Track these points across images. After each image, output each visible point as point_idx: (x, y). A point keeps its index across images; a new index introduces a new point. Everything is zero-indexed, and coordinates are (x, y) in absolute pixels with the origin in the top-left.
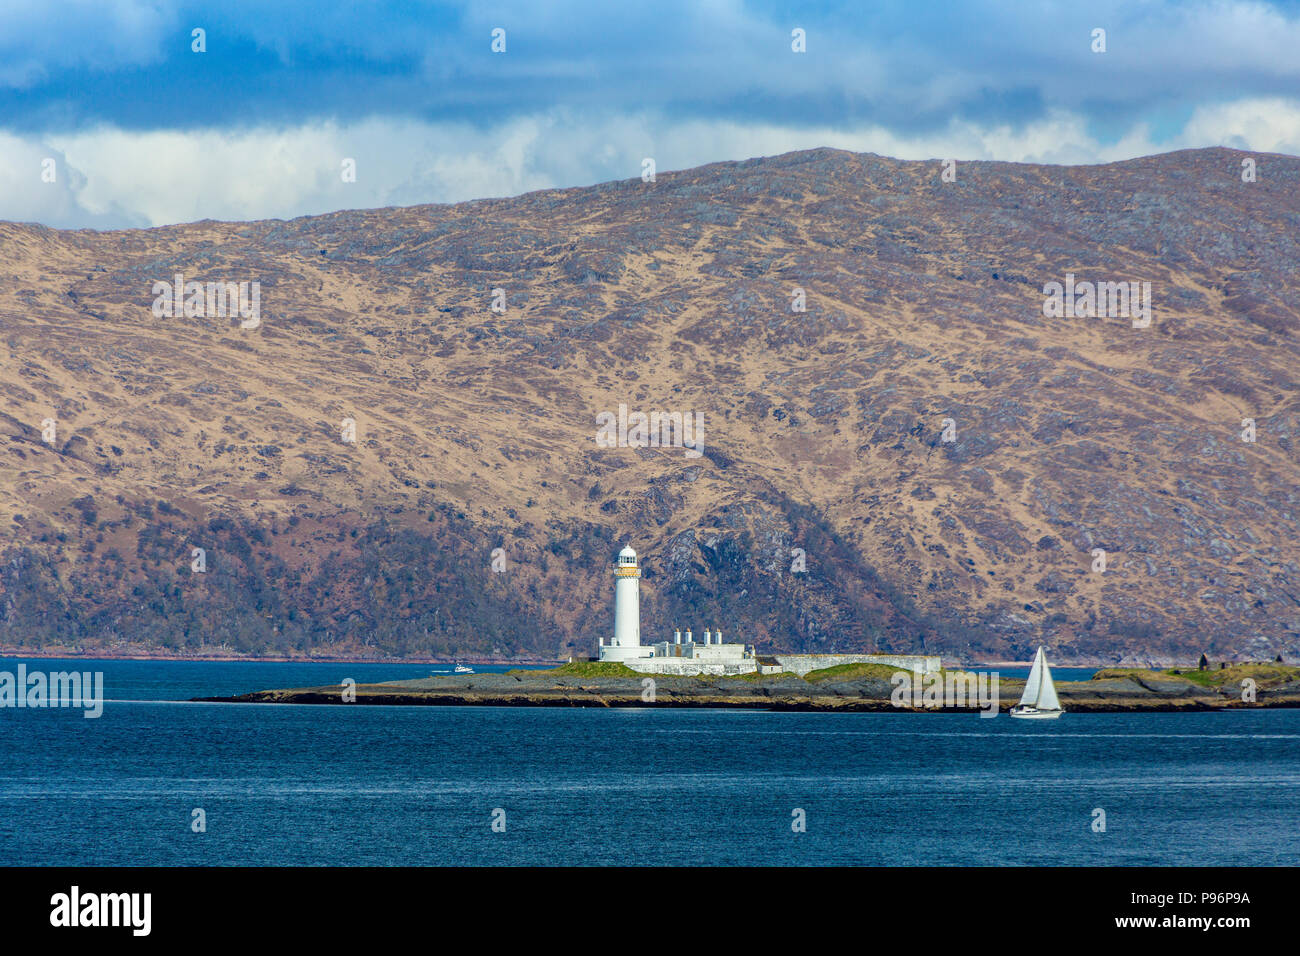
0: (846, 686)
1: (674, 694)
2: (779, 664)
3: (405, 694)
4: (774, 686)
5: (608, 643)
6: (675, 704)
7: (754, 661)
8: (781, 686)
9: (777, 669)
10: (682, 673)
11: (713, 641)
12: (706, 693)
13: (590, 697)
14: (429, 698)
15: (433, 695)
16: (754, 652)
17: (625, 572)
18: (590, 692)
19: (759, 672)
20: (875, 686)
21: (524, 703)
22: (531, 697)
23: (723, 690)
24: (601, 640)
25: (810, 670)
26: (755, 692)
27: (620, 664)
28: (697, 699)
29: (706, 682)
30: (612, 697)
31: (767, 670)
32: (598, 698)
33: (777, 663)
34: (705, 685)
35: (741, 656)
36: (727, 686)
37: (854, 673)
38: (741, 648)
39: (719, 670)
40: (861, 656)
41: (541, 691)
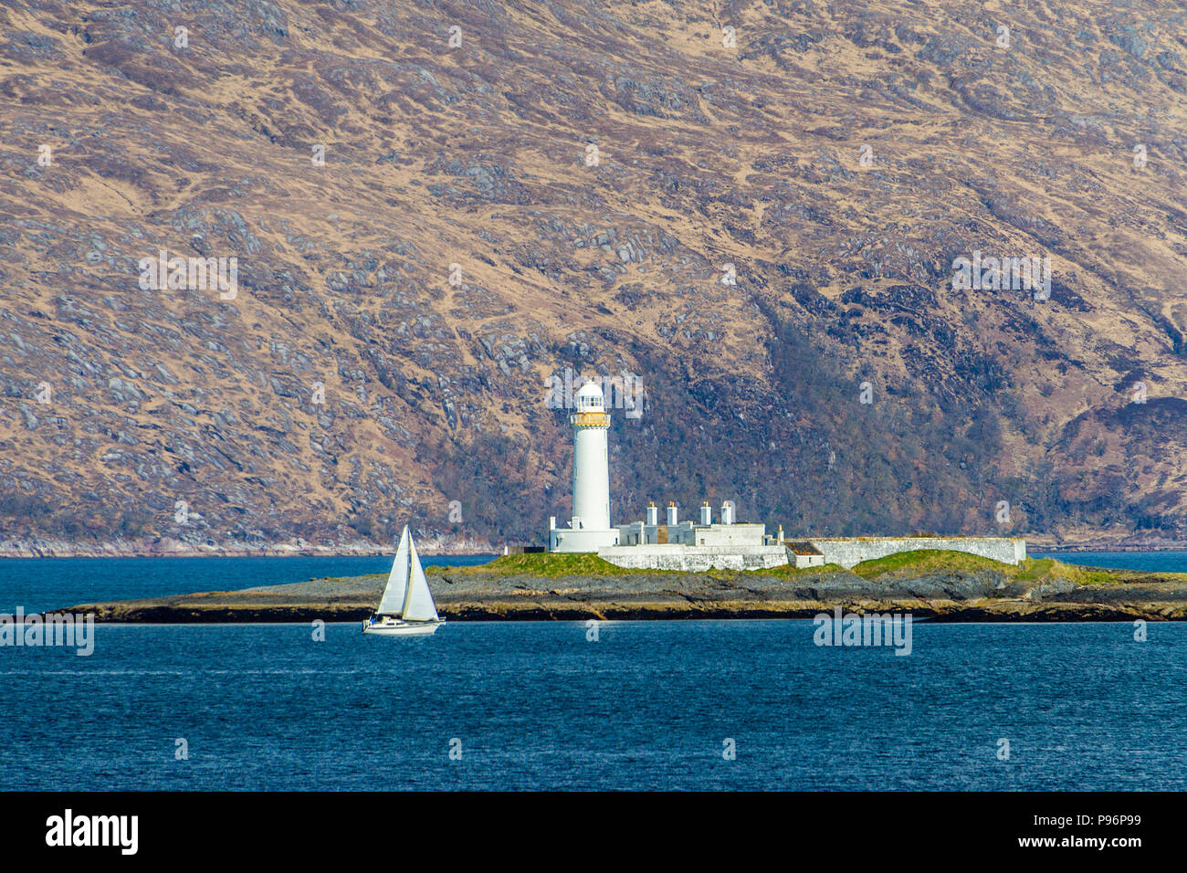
0: (919, 584)
1: (689, 599)
2: (819, 553)
3: (303, 606)
4: (824, 586)
5: (563, 524)
6: (697, 615)
7: (783, 549)
8: (833, 585)
9: (817, 561)
10: (685, 568)
11: (717, 519)
12: (731, 598)
13: (574, 606)
14: (339, 610)
15: (344, 606)
16: (781, 535)
17: (588, 420)
18: (570, 598)
19: (792, 564)
20: (963, 583)
21: (482, 615)
22: (492, 607)
23: (755, 592)
24: (553, 520)
25: (857, 561)
26: (800, 595)
27: (593, 555)
28: (725, 605)
29: (725, 581)
30: (607, 605)
31: (803, 561)
32: (584, 606)
33: (814, 551)
34: (725, 585)
35: (760, 541)
36: (757, 586)
37: (924, 564)
38: (761, 529)
39: (737, 562)
40: (926, 540)
41: (499, 598)
